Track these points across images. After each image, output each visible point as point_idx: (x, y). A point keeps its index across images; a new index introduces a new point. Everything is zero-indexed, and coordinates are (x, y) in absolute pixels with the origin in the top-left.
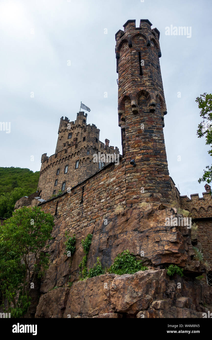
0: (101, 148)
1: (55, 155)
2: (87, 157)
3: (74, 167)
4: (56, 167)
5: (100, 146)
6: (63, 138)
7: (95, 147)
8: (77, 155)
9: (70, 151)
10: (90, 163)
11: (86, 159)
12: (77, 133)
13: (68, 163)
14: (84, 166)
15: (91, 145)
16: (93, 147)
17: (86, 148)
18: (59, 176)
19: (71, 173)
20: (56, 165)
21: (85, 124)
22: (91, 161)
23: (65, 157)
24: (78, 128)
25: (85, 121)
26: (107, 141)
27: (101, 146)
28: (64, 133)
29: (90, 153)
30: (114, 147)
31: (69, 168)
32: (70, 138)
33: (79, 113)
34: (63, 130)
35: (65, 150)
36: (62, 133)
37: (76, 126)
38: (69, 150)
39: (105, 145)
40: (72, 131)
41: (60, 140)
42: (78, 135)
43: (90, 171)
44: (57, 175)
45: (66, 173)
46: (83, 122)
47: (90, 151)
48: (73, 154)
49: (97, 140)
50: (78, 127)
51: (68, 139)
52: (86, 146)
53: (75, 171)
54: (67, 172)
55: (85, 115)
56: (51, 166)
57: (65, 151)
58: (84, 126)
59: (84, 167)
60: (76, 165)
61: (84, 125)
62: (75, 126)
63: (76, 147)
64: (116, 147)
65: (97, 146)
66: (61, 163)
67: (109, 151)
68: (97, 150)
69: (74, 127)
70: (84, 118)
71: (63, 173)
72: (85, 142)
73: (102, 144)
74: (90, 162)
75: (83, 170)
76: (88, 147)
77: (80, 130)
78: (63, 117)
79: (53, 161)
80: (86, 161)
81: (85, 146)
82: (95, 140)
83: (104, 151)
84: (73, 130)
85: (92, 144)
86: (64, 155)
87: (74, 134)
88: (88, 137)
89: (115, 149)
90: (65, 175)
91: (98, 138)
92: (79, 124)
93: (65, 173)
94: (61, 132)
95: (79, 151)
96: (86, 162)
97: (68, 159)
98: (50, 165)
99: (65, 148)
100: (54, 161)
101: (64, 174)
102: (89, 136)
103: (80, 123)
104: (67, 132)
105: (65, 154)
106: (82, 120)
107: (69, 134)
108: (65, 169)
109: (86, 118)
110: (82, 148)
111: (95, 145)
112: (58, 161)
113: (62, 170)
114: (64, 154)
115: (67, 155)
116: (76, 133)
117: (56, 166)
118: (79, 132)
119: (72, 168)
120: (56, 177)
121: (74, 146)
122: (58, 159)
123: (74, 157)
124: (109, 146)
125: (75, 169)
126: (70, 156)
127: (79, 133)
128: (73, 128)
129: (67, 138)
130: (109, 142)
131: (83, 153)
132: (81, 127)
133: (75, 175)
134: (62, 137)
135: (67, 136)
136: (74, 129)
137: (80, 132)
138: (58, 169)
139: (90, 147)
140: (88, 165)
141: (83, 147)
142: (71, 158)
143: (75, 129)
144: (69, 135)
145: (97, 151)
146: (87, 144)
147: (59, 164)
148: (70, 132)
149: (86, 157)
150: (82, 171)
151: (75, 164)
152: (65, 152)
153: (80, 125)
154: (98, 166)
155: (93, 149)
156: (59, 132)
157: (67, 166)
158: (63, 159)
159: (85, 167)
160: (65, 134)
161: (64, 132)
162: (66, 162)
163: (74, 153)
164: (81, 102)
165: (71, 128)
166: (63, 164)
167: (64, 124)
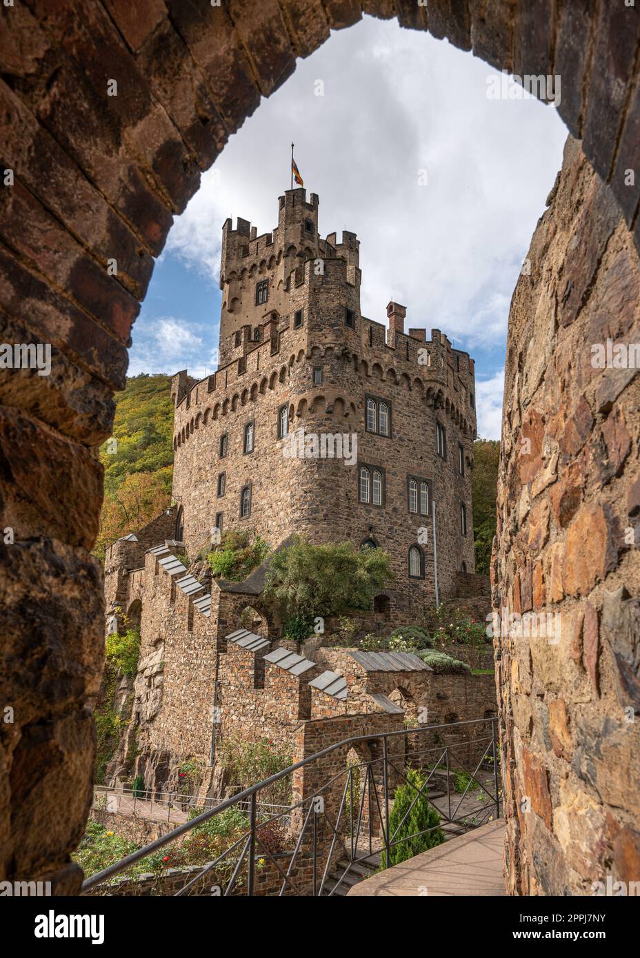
0: (371, 346)
1: (207, 381)
2: (316, 393)
3: (275, 429)
4: (217, 428)
5: (365, 337)
6: (238, 304)
7: (342, 348)
8: (281, 382)
9: (256, 365)
10: (327, 419)
11: (311, 402)
13: (253, 415)
15: (327, 341)
16: (337, 350)
17: (309, 357)
18: (229, 463)
19: (265, 452)
20: (214, 419)
21: (312, 239)
22: (331, 409)
23: (239, 390)
24: (289, 260)
25: (310, 227)
26: (396, 311)
27: (371, 338)
28: (240, 283)
29: (327, 375)
30: (425, 330)
31: (258, 433)
32: (262, 303)
33: (284, 194)
34: (234, 272)
35: (236, 361)
36: (233, 284)
37: (281, 252)
38: (251, 366)
39: (387, 328)
40: (268, 274)
41: (230, 311)
44: (220, 458)
45: (250, 452)
46: (302, 232)
47: (327, 368)
48: (265, 380)
49: (350, 315)
50: (287, 256)
51: (257, 304)
52: (308, 350)
53: (279, 445)
54: (254, 447)
55: (308, 200)
56: (201, 424)
57: (240, 366)
58: (308, 249)
60: (279, 423)
61: (308, 243)
62: (277, 252)
63: (275, 349)
64: (433, 330)
65: (353, 346)
66: (229, 411)
67: (405, 353)
68: (355, 357)
69: (273, 257)
70: (307, 212)
71: (241, 451)
72: (302, 332)
73: (375, 328)
74: (329, 412)
76: (316, 352)
78: (229, 221)
79: (202, 404)
80: (312, 409)
81: (304, 347)
82: (343, 320)
83: (383, 355)
84: (269, 269)
85: (329, 339)
86: (238, 383)
87: (276, 284)
88: (314, 310)
89: (429, 338)
90: (246, 458)
91: (353, 309)
92: (291, 241)
93: (245, 452)
94: (228, 282)
95: (284, 369)
96: (314, 415)
97: (251, 399)
98: (197, 420)
99: (238, 352)
100: (207, 405)
101: (244, 455)
102: (314, 303)
103: (293, 237)
104: (250, 277)
105: (241, 379)
106: (298, 225)
107: (259, 284)
108: (245, 438)
109: (313, 214)
110: (294, 356)
111: (341, 341)
112: (219, 404)
113: (237, 441)
114: (237, 378)
115: (247, 381)
116: (282, 281)
117: (216, 424)
119: (269, 434)
120: (219, 465)
121: (268, 347)
122: (217, 396)
123: (272, 392)
124: (406, 332)
125: (279, 438)
126: (256, 385)
128: (268, 259)
129: (254, 302)
130: (402, 312)
131: (300, 378)
132: (298, 256)
133: (278, 462)
135: (254, 293)
136: (274, 263)
138: (224, 438)
139: (323, 354)
140: (321, 424)
141: (297, 355)
142: (261, 393)
143: (278, 264)
144: (260, 290)
145: (356, 363)
146: (310, 338)
147: (224, 415)
148: (261, 278)
149: (311, 394)
151: (275, 418)
152: (239, 371)
153: (292, 247)
154: (361, 422)
155: (338, 358)
157: (250, 424)
158: (236, 397)
160: (244, 288)
161: (240, 279)
162: (247, 408)
163: (269, 377)
164: (293, 145)
165: (263, 262)
166: (238, 416)
167: (235, 250)
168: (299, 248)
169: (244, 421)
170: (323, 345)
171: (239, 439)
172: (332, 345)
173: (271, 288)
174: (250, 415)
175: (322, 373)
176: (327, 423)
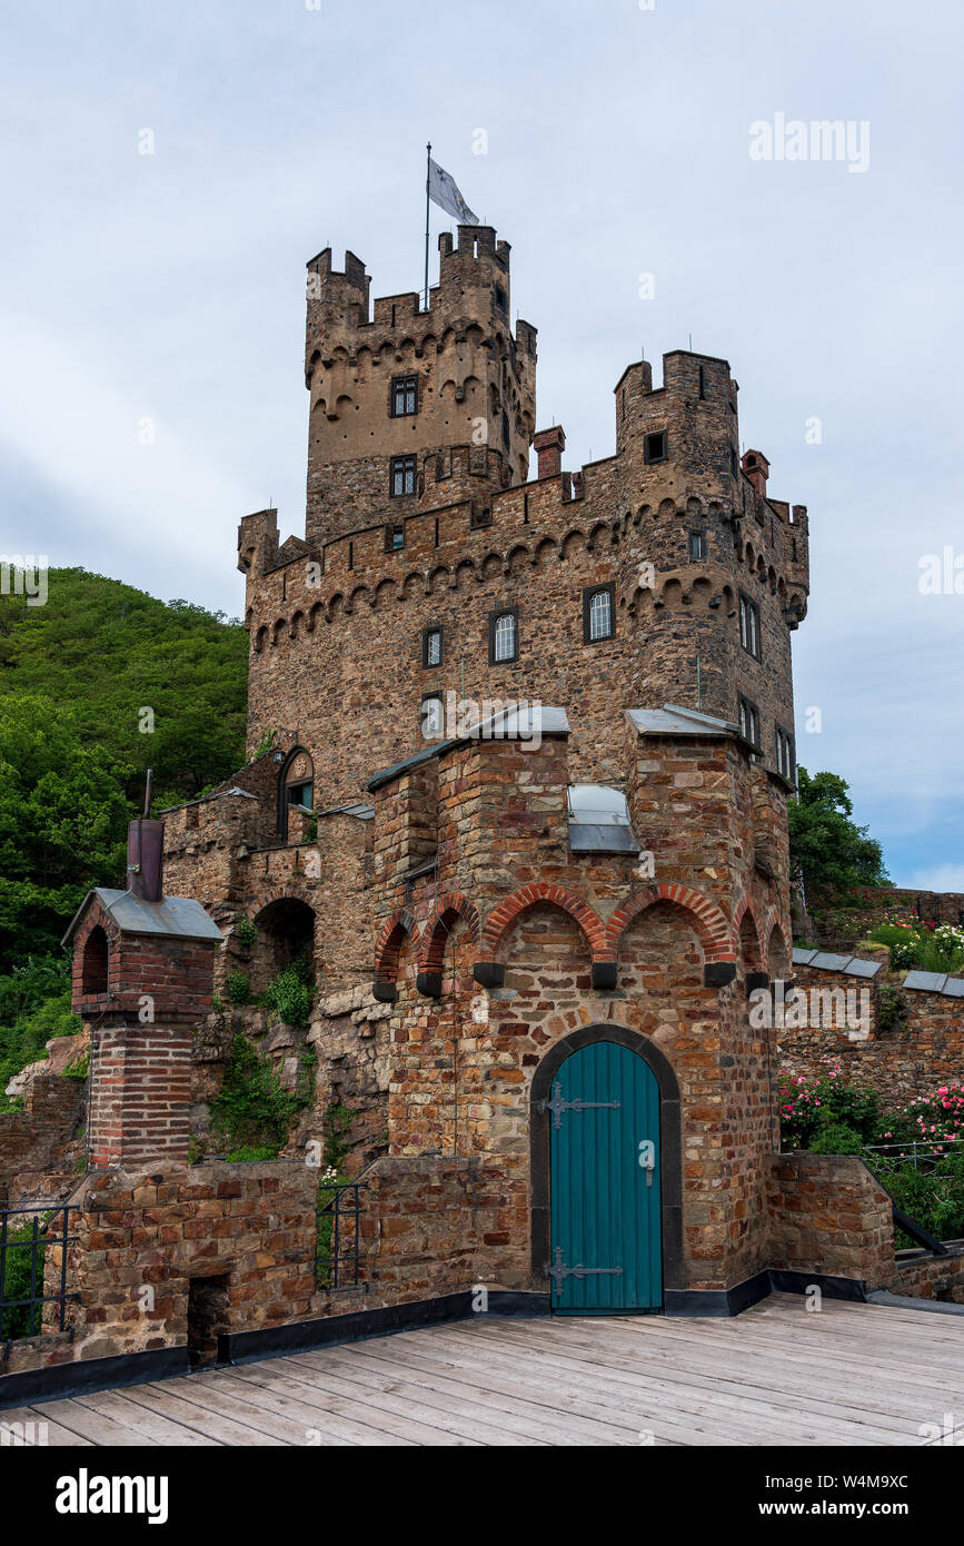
0: (745, 513)
2: (696, 572)
3: (576, 626)
4: (412, 616)
6: (348, 408)
7: (731, 509)
8: (590, 548)
9: (521, 515)
10: (710, 617)
11: (686, 586)
12: (460, 382)
13: (511, 599)
14: (674, 630)
15: (711, 491)
16: (725, 510)
17: (680, 514)
19: (552, 662)
20: (402, 599)
21: (504, 319)
22: (718, 601)
23: (474, 554)
24: (467, 348)
25: (501, 297)
26: (760, 466)
27: (744, 500)
28: (354, 371)
29: (711, 546)
30: (788, 505)
31: (528, 630)
32: (405, 415)
34: (340, 349)
36: (339, 370)
37: (449, 330)
38: (506, 513)
40: (417, 365)
41: (333, 418)
42: (470, 396)
43: (719, 665)
44: (426, 665)
45: (510, 660)
46: (493, 306)
47: (710, 535)
48: (547, 541)
49: (734, 459)
50: (463, 340)
51: (393, 415)
52: (681, 502)
53: (588, 653)
54: (517, 652)
55: (496, 248)
56: (362, 606)
57: (473, 514)
58: (498, 337)
59: (676, 636)
60: (586, 617)
61: (500, 325)
62: (439, 329)
64: (795, 507)
66: (443, 588)
67: (770, 535)
68: (738, 525)
69: (429, 337)
70: (494, 270)
71: (484, 658)
72: (667, 471)
73: (747, 486)
74: (715, 607)
75: (673, 656)
76: (695, 507)
77: (481, 361)
79: (368, 571)
80: (686, 600)
81: (673, 495)
82: (730, 464)
83: (754, 532)
84: (419, 355)
85: (715, 489)
86: (468, 541)
87: (436, 383)
88: (688, 437)
89: (791, 518)
92: (473, 316)
93: (493, 662)
95: (602, 528)
96: (691, 607)
97: (507, 573)
98: (352, 596)
100: (381, 574)
101: (490, 666)
103: (474, 307)
104: (375, 364)
105: (479, 536)
106: (484, 291)
107: (397, 380)
108: (489, 636)
109: (505, 277)
110: (644, 508)
111: (731, 497)
112: (414, 575)
113: (469, 640)
114: (465, 533)
115: (498, 538)
116: (451, 382)
117: (408, 610)
118: (471, 379)
119: (559, 633)
120: (422, 679)
122: (411, 558)
123: (565, 564)
124: (770, 501)
125: (587, 641)
126: (519, 549)
127: (473, 384)
128: (419, 339)
129: (385, 410)
130: (764, 467)
131: (660, 545)
132: (485, 344)
133: (588, 679)
134: (343, 399)
135: (385, 393)
136: (431, 348)
137: (481, 373)
138: (433, 631)
139: (705, 511)
140: (701, 625)
141: (655, 506)
142: (534, 564)
143: (440, 350)
144: (400, 391)
145: (737, 536)
146: (685, 483)
147: (428, 594)
148: (400, 369)
149: (687, 575)
150: (661, 661)
151: (575, 606)
152: (472, 522)
153: (474, 327)
154: (737, 630)
155: (724, 522)
156: (314, 357)
157: (504, 613)
158: (465, 564)
159: (685, 641)
160: (363, 381)
161: (353, 364)
162: (493, 585)
163: (560, 537)
164: (429, 147)
165: (408, 342)
166: (470, 599)
167: (343, 309)
168: (488, 333)
169: (490, 606)
170: (707, 496)
171: (474, 637)
172: (720, 501)
173: (426, 391)
174: (504, 598)
175: (704, 542)
176: (711, 622)
